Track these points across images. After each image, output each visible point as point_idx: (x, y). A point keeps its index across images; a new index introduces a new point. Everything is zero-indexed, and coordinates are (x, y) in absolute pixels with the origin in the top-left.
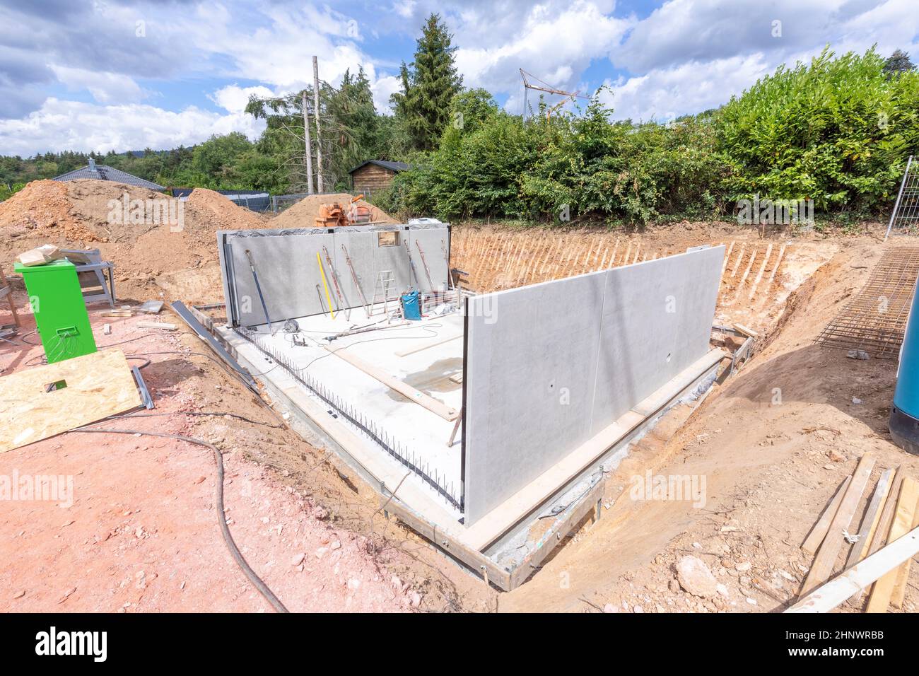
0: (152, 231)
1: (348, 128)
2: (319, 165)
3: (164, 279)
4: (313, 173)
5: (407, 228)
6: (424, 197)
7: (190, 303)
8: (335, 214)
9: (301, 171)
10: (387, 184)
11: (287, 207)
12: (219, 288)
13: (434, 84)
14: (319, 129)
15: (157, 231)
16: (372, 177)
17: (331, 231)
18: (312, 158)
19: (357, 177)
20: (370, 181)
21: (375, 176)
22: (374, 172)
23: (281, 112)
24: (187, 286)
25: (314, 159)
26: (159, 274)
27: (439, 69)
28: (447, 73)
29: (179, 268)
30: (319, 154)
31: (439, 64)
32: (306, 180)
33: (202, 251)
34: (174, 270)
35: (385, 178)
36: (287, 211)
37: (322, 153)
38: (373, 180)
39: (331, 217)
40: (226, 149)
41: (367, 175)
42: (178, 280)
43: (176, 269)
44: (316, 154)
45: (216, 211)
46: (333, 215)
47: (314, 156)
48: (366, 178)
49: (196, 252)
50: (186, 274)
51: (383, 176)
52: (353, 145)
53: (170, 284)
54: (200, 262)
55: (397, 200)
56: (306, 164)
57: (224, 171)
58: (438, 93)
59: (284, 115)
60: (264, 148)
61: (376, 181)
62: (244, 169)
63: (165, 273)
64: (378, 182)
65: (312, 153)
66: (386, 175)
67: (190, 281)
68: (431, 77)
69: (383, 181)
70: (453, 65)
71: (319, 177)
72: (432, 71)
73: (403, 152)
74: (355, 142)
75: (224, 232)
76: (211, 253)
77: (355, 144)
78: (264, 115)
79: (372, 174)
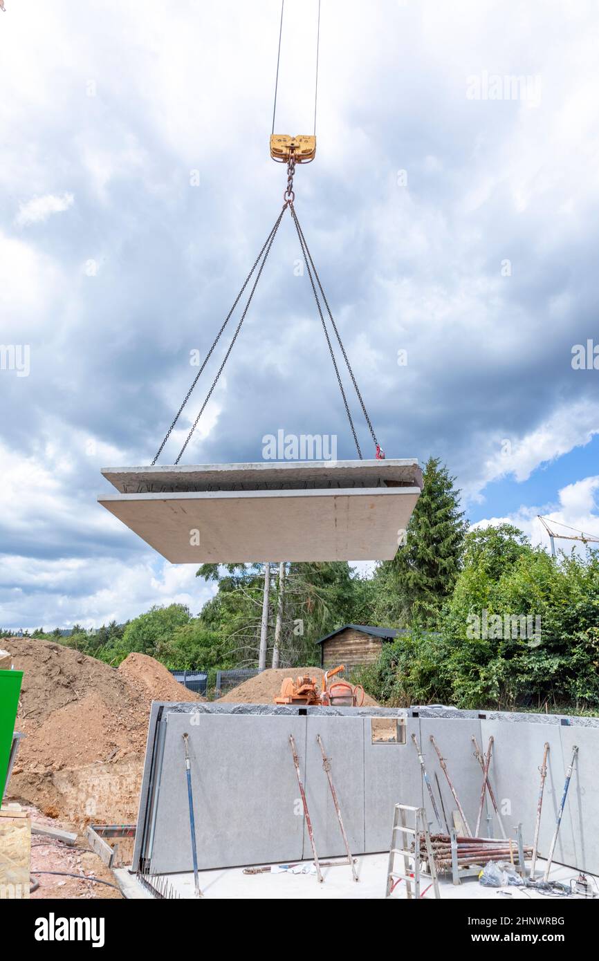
0: (69, 706)
1: (318, 589)
2: (277, 636)
3: (65, 776)
4: (268, 647)
5: (415, 715)
6: (433, 673)
7: (88, 820)
8: (304, 693)
9: (253, 644)
10: (372, 658)
11: (234, 685)
12: (130, 800)
13: (432, 531)
14: (282, 590)
15: (75, 706)
16: (349, 648)
17: (303, 712)
18: (268, 627)
19: (329, 650)
20: (346, 654)
21: (353, 647)
22: (352, 639)
23: (238, 572)
24: (90, 789)
25: (270, 629)
26: (61, 769)
27: (439, 514)
28: (447, 518)
29: (87, 761)
30: (278, 621)
31: (438, 508)
32: (257, 657)
33: (121, 739)
34: (80, 765)
35: (368, 649)
36: (235, 690)
37: (283, 620)
38: (351, 652)
39: (299, 697)
40: (163, 622)
41: (343, 645)
42: (81, 780)
43: (83, 762)
44: (274, 622)
45: (149, 684)
46: (301, 694)
47: (272, 624)
48: (342, 649)
49: (113, 740)
50: (95, 771)
51: (367, 646)
52: (323, 609)
53: (70, 785)
54: (114, 755)
55: (389, 678)
56: (260, 635)
57: (158, 646)
58: (438, 541)
59: (240, 576)
60: (209, 617)
61: (356, 654)
62: (182, 646)
63: (69, 768)
64: (359, 656)
65: (269, 620)
66: (371, 645)
67: (96, 783)
68: (428, 522)
69: (366, 653)
70: (456, 509)
71: (275, 652)
72: (429, 516)
73: (391, 617)
74: (326, 605)
75: (160, 703)
76: (132, 742)
77: (326, 609)
78: (216, 577)
79: (350, 644)
